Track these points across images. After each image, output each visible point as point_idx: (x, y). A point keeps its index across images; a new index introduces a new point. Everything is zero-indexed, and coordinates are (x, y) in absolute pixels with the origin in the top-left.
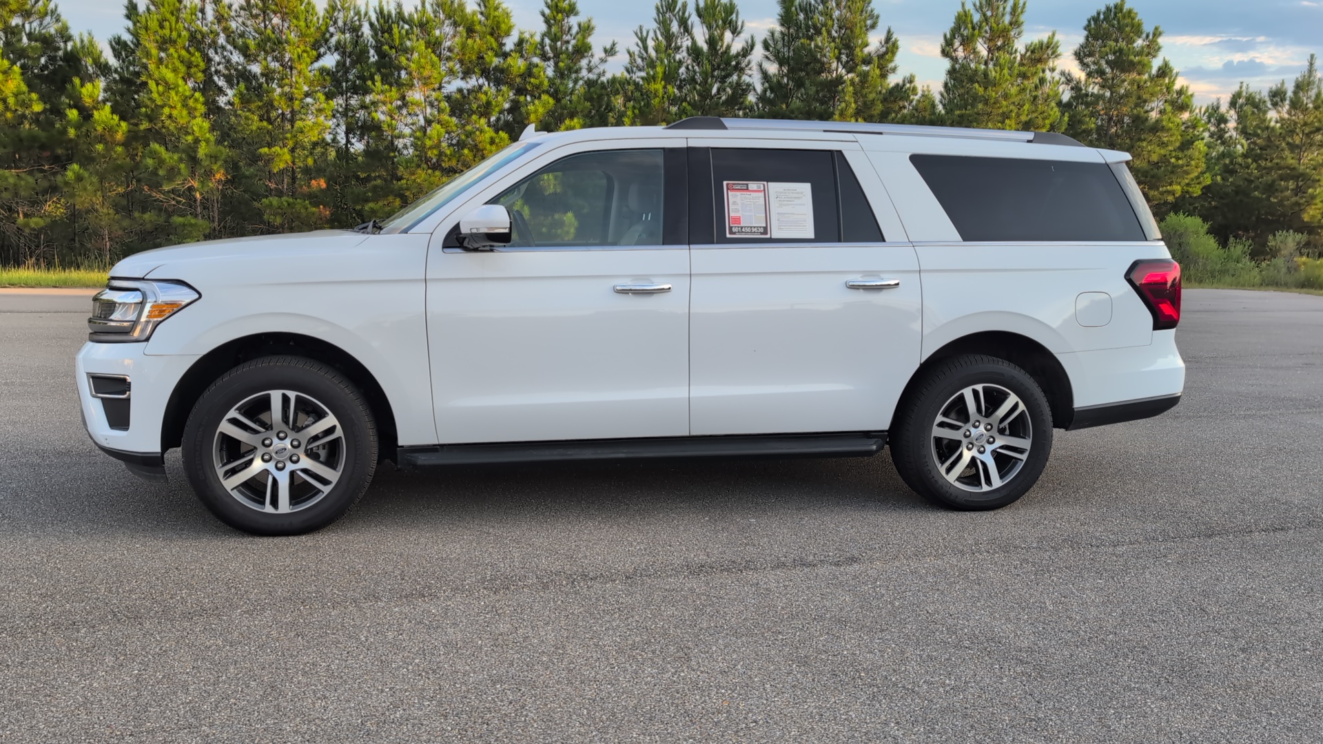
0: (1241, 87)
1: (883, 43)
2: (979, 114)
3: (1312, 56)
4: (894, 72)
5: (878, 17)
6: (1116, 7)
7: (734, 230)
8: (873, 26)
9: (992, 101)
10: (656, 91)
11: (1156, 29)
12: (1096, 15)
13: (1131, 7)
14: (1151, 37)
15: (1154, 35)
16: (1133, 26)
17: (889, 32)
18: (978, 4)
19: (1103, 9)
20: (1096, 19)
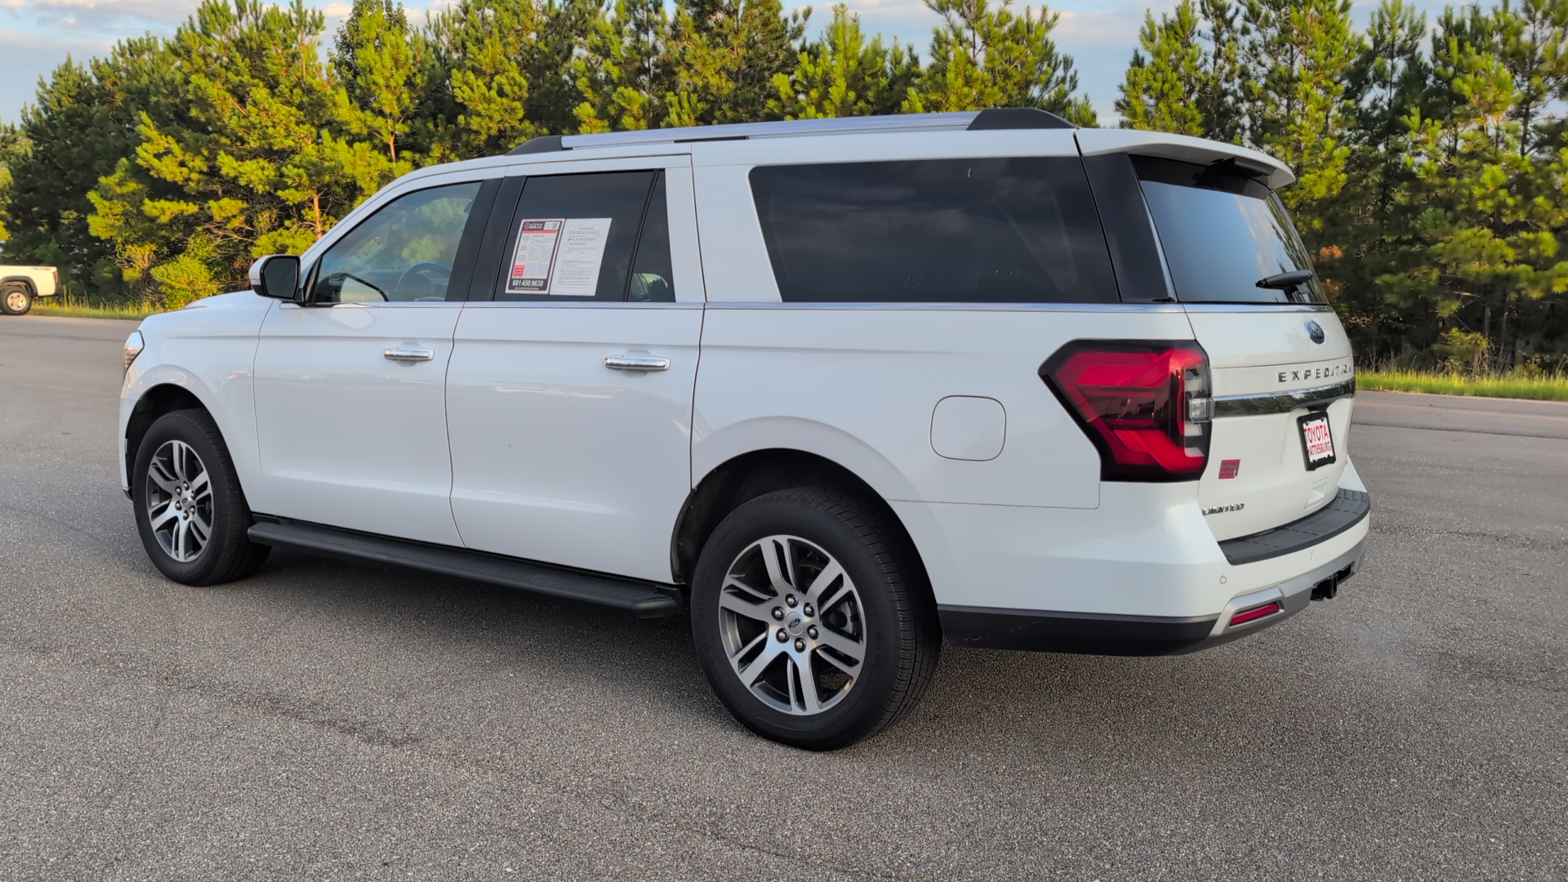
7: (515, 283)
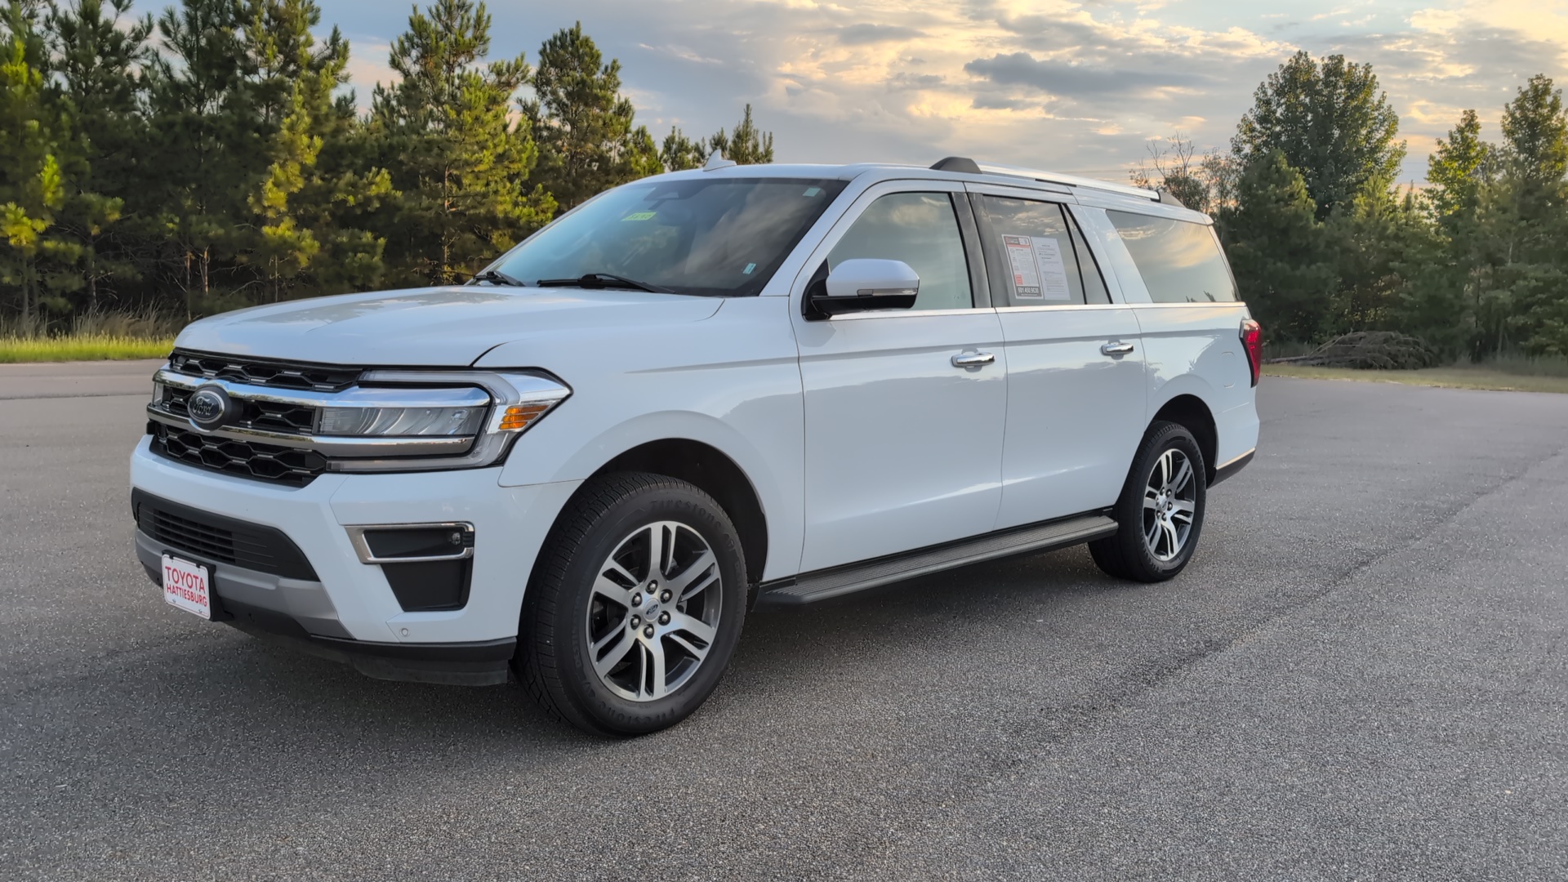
0: (673, 132)
1: (328, 44)
2: (450, 141)
3: (748, 106)
4: (346, 82)
5: (318, 10)
6: (571, 32)
8: (313, 21)
9: (467, 127)
10: (17, 74)
11: (614, 62)
12: (552, 40)
13: (588, 36)
14: (609, 70)
15: (613, 68)
16: (592, 57)
17: (335, 31)
18: (434, 10)
19: (559, 34)
20: (552, 44)
